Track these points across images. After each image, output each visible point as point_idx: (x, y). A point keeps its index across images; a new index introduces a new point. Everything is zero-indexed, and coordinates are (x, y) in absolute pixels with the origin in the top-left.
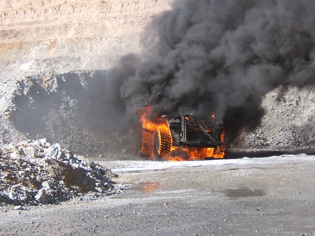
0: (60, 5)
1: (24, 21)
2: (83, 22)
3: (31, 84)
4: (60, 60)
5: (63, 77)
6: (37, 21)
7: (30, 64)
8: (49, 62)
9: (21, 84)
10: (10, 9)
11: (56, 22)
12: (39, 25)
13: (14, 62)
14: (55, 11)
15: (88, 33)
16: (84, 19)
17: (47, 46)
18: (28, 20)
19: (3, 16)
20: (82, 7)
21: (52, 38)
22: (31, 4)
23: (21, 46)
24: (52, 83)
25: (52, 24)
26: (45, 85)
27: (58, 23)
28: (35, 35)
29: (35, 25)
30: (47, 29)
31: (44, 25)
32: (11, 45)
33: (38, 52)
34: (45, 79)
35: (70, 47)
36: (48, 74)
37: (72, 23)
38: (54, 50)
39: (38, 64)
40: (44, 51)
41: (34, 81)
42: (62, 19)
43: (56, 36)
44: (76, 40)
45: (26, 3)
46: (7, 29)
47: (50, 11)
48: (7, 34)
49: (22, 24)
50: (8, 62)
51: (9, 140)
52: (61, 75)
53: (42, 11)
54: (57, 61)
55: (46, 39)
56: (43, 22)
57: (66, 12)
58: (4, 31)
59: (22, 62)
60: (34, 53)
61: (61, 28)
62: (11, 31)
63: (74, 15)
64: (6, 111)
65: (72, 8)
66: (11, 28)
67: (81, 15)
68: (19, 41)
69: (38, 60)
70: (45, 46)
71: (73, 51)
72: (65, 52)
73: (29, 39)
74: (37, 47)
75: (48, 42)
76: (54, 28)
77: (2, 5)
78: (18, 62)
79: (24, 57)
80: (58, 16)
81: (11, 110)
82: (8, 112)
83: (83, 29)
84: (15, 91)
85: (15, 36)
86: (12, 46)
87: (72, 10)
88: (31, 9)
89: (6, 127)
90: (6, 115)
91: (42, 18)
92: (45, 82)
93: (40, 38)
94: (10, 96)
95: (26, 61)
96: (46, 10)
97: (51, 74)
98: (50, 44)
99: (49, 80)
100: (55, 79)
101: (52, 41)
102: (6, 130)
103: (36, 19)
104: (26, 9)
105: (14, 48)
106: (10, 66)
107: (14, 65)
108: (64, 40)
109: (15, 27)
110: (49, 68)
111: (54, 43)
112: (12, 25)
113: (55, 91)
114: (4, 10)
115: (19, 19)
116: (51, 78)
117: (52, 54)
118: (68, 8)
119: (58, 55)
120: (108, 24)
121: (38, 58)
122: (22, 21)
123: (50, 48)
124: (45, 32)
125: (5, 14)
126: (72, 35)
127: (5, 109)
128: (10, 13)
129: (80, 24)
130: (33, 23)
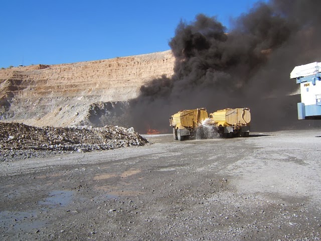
0: (93, 75)
3: (95, 106)
9: (91, 106)
12: (85, 83)
14: (91, 78)
15: (104, 86)
16: (102, 81)
18: (81, 81)
19: (71, 79)
22: (82, 75)
23: (78, 91)
24: (102, 106)
25: (90, 83)
26: (99, 107)
27: (92, 82)
28: (83, 86)
31: (87, 83)
35: (97, 91)
36: (101, 102)
37: (98, 82)
38: (91, 92)
40: (87, 93)
41: (96, 105)
42: (94, 80)
43: (91, 87)
44: (99, 89)
45: (80, 75)
47: (89, 78)
49: (78, 82)
52: (105, 103)
53: (86, 77)
55: (87, 88)
57: (95, 78)
58: (71, 85)
60: (83, 93)
61: (93, 84)
63: (98, 79)
64: (87, 116)
66: (74, 84)
67: (101, 79)
68: (77, 89)
70: (87, 91)
72: (95, 93)
73: (81, 88)
74: (84, 91)
76: (91, 84)
77: (71, 75)
80: (92, 80)
81: (89, 115)
83: (102, 85)
85: (76, 87)
86: (74, 91)
88: (82, 77)
91: (86, 80)
93: (85, 88)
94: (88, 110)
95: (80, 96)
100: (103, 104)
104: (80, 77)
108: (94, 89)
111: (90, 90)
113: (103, 109)
114: (71, 77)
115: (77, 80)
118: (96, 76)
120: (111, 83)
123: (89, 92)
124: (87, 85)
126: (97, 87)
128: (74, 78)
129: (101, 83)
130: (83, 82)
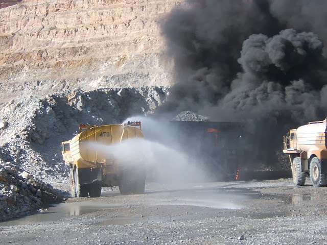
0: (130, 21)
1: (94, 37)
2: (153, 38)
3: (54, 103)
4: (129, 76)
5: (88, 95)
6: (107, 37)
7: (99, 80)
8: (117, 78)
9: (44, 103)
10: (81, 25)
11: (126, 38)
12: (109, 42)
13: (84, 79)
14: (125, 27)
16: (154, 34)
17: (116, 62)
18: (98, 36)
19: (74, 32)
20: (152, 21)
21: (121, 54)
22: (101, 20)
23: (90, 63)
24: (77, 102)
25: (122, 40)
27: (127, 39)
28: (104, 51)
29: (105, 41)
30: (116, 45)
31: (114, 41)
32: (81, 62)
33: (107, 68)
34: (70, 98)
35: (139, 63)
36: (73, 93)
37: (142, 38)
38: (123, 66)
39: (107, 81)
40: (113, 67)
41: (58, 99)
42: (132, 34)
43: (126, 52)
44: (144, 56)
45: (97, 19)
46: (78, 45)
47: (120, 27)
48: (77, 51)
49: (93, 40)
50: (78, 79)
51: (24, 160)
52: (86, 93)
53: (112, 27)
54: (125, 78)
55: (115, 55)
56: (113, 38)
57: (136, 27)
58: (74, 48)
59: (91, 79)
60: (103, 69)
61: (130, 44)
62: (81, 47)
63: (144, 30)
64: (24, 131)
65: (142, 23)
66: (81, 44)
67: (151, 30)
68: (88, 57)
69: (107, 77)
70: (114, 63)
71: (142, 67)
72: (133, 68)
73: (99, 55)
74: (106, 64)
75: (117, 59)
76: (123, 44)
77: (73, 21)
78: (87, 79)
79: (93, 74)
80: (128, 32)
81: (29, 129)
82: (26, 132)
83: (152, 45)
84: (37, 110)
85: (85, 53)
87: (141, 26)
88: (102, 25)
89: (22, 147)
90: (24, 135)
91: (112, 34)
92: (70, 100)
93: (110, 55)
94: (31, 115)
95: (95, 78)
96: (116, 26)
97: (76, 93)
98: (119, 61)
99: (74, 98)
100: (80, 98)
101: (121, 57)
102: (21, 150)
103: (105, 35)
104: (96, 25)
105: (84, 65)
106: (79, 83)
107: (83, 82)
108: (132, 57)
109: (85, 44)
110: (117, 85)
111: (123, 60)
112: (82, 41)
113: (80, 109)
114: (74, 27)
115: (89, 35)
116: (76, 97)
117: (121, 70)
118: (138, 23)
119: (127, 71)
121: (106, 75)
122: (92, 37)
123: (118, 64)
124: (114, 48)
125: (76, 31)
126: (141, 50)
127: (24, 128)
128: (80, 29)
129: (149, 39)
130: (103, 39)
